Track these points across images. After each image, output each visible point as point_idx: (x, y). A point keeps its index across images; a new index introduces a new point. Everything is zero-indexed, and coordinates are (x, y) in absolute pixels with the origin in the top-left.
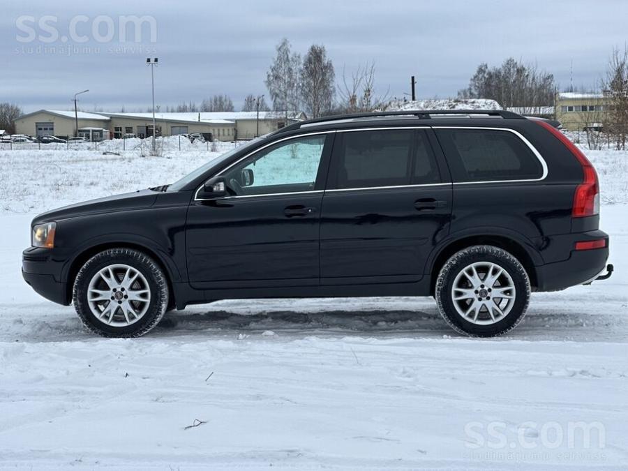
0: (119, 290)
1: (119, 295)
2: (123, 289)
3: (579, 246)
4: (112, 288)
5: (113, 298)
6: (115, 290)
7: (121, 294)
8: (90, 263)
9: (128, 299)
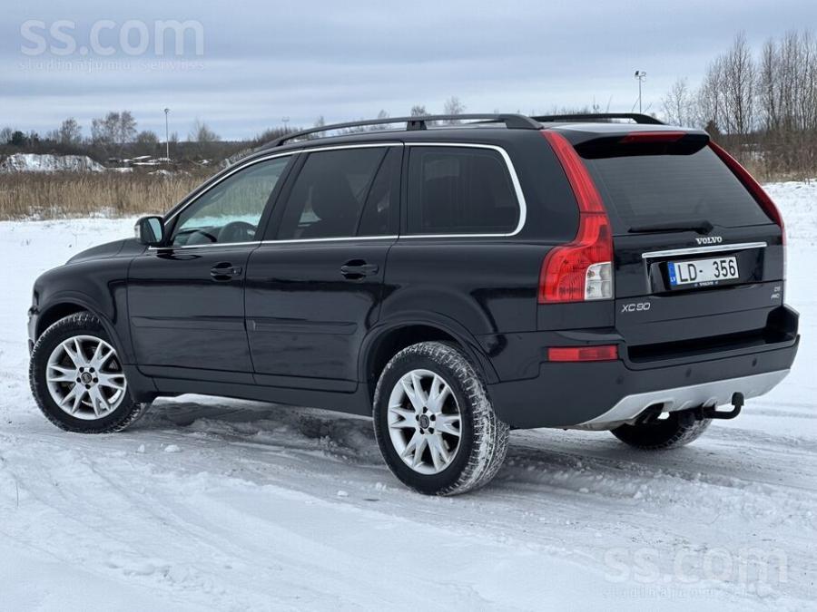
0: (87, 370)
1: (86, 377)
2: (92, 370)
3: (555, 354)
4: (78, 367)
5: (79, 380)
6: (82, 370)
7: (90, 377)
8: (51, 331)
9: (98, 384)
